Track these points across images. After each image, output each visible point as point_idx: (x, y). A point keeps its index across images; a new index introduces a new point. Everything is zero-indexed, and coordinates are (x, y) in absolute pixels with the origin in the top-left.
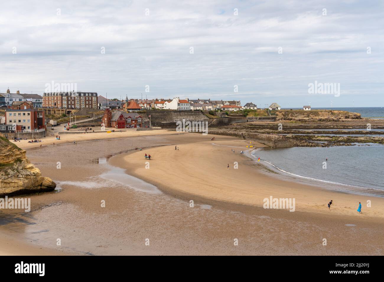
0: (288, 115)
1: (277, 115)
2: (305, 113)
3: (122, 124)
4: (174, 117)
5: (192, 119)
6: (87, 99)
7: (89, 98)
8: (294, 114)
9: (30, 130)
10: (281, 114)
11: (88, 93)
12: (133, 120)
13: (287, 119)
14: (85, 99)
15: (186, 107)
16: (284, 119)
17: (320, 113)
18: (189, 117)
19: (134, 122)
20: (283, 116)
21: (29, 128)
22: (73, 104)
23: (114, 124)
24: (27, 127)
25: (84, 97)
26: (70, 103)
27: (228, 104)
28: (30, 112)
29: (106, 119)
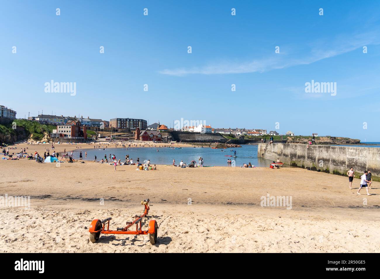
0: (296, 139)
1: (288, 139)
2: (309, 138)
3: (146, 138)
4: (196, 136)
5: (211, 138)
6: (135, 123)
7: (136, 123)
8: (301, 139)
9: (70, 137)
10: (291, 138)
11: (136, 119)
12: (155, 136)
13: (296, 142)
14: (134, 123)
15: (209, 130)
16: (294, 142)
17: (321, 138)
18: (208, 137)
19: (155, 137)
20: (292, 140)
21: (70, 136)
22: (125, 126)
23: (141, 138)
24: (68, 136)
25: (133, 122)
26: (122, 125)
27: (255, 131)
28: (71, 126)
29: (136, 135)
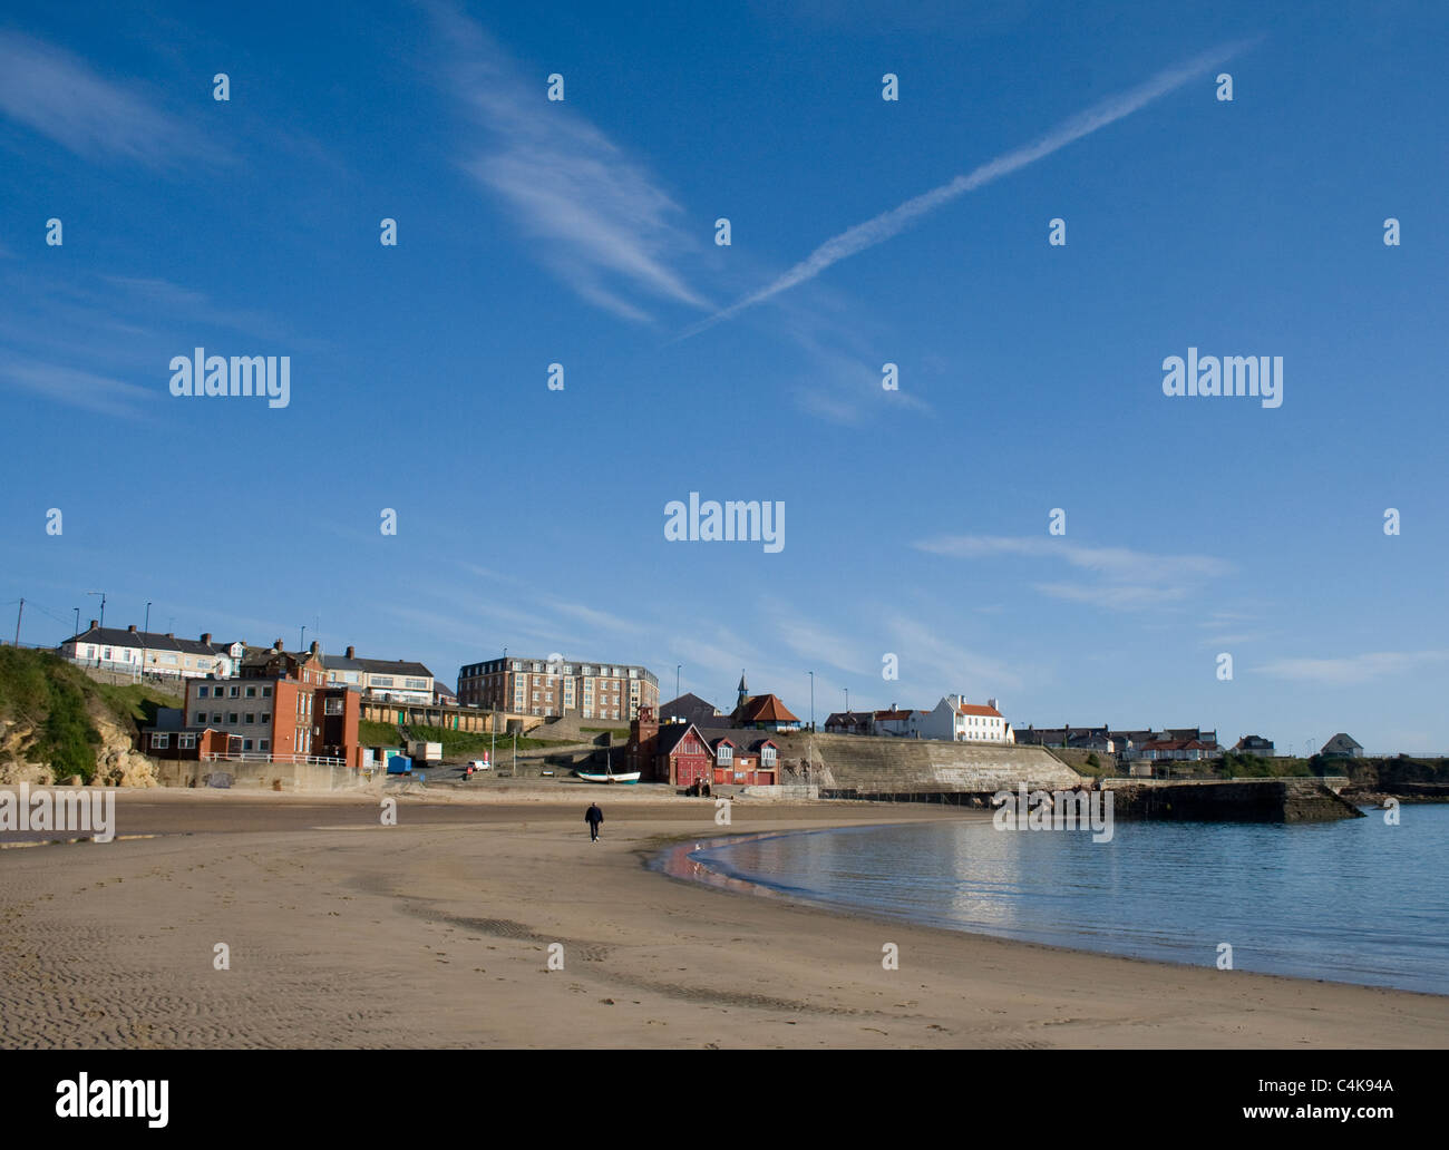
3: (694, 769)
4: (935, 763)
5: (1009, 773)
6: (604, 687)
7: (610, 685)
10: (1363, 770)
12: (742, 756)
14: (598, 685)
15: (989, 730)
18: (995, 765)
19: (743, 762)
20: (1370, 779)
21: (263, 746)
22: (547, 704)
24: (256, 744)
25: (592, 680)
28: (272, 685)
29: (635, 749)
